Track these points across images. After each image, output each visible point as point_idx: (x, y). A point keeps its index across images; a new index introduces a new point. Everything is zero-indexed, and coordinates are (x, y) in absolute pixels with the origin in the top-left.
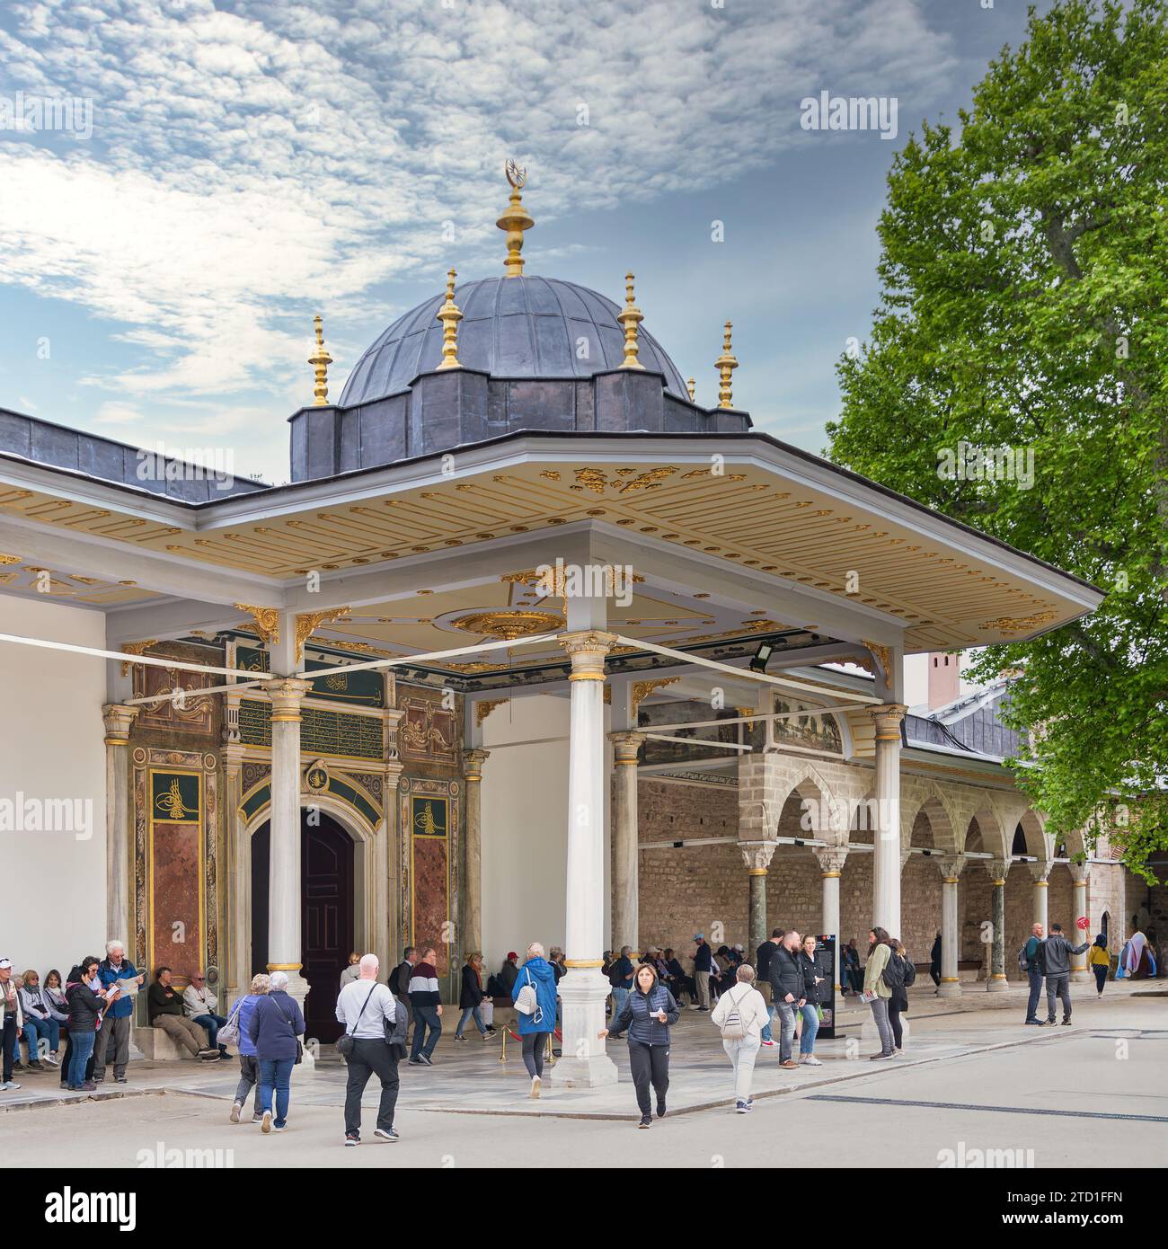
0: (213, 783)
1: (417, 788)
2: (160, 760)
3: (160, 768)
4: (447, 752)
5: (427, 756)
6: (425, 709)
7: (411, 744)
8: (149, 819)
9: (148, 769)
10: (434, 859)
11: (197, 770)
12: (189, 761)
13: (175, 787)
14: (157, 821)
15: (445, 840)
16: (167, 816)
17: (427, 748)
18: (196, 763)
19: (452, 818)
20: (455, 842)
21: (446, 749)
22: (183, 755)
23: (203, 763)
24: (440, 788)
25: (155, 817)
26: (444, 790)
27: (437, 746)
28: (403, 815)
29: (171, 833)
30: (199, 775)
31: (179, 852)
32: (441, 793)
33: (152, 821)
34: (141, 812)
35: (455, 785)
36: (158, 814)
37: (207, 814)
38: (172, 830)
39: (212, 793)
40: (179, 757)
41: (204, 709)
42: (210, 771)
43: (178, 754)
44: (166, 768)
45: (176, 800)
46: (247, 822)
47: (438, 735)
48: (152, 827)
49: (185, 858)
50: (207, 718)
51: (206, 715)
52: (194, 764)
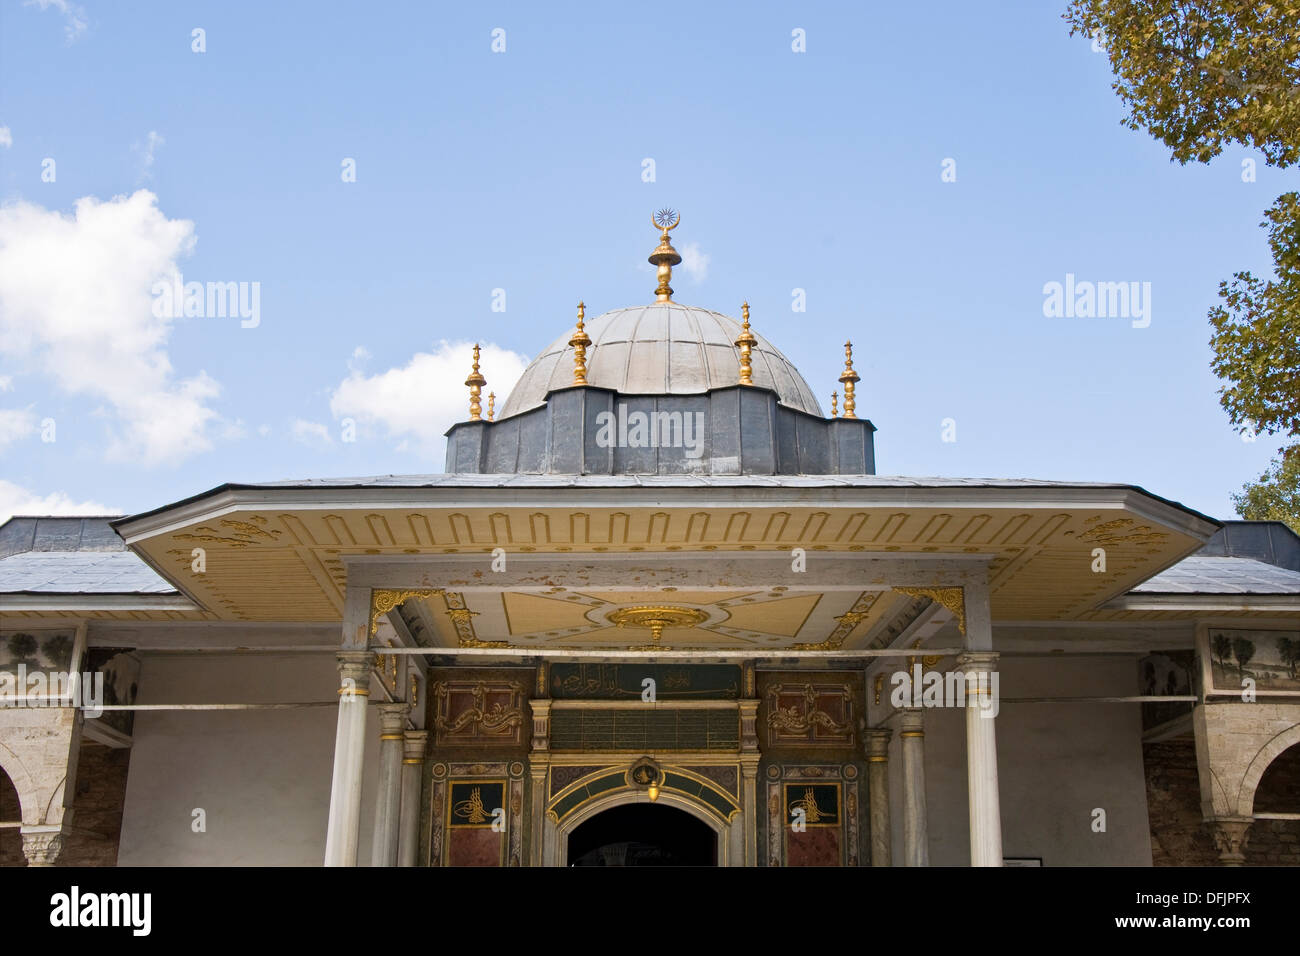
0: (519, 788)
1: (793, 774)
2: (461, 772)
3: (462, 779)
4: (837, 734)
5: (811, 740)
6: (803, 693)
7: (783, 731)
8: (445, 825)
9: (447, 781)
10: (818, 848)
11: (502, 778)
12: (493, 770)
13: (476, 795)
14: (453, 827)
15: (836, 828)
16: (466, 821)
17: (808, 733)
18: (502, 771)
19: (847, 804)
20: (853, 829)
21: (837, 731)
22: (487, 766)
23: (509, 771)
24: (828, 772)
25: (452, 823)
26: (835, 774)
27: (822, 730)
28: (772, 805)
29: (470, 836)
30: (504, 782)
31: (478, 854)
32: (830, 777)
33: (449, 826)
34: (439, 819)
35: (852, 771)
36: (455, 820)
37: (512, 818)
38: (470, 835)
39: (518, 797)
40: (482, 768)
41: (513, 723)
42: (517, 778)
43: (482, 766)
44: (467, 779)
45: (476, 805)
46: (559, 822)
47: (825, 718)
48: (448, 831)
49: (484, 858)
50: (515, 732)
51: (515, 727)
52: (498, 772)
